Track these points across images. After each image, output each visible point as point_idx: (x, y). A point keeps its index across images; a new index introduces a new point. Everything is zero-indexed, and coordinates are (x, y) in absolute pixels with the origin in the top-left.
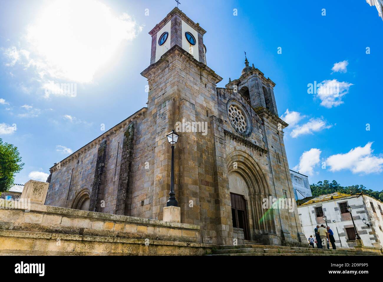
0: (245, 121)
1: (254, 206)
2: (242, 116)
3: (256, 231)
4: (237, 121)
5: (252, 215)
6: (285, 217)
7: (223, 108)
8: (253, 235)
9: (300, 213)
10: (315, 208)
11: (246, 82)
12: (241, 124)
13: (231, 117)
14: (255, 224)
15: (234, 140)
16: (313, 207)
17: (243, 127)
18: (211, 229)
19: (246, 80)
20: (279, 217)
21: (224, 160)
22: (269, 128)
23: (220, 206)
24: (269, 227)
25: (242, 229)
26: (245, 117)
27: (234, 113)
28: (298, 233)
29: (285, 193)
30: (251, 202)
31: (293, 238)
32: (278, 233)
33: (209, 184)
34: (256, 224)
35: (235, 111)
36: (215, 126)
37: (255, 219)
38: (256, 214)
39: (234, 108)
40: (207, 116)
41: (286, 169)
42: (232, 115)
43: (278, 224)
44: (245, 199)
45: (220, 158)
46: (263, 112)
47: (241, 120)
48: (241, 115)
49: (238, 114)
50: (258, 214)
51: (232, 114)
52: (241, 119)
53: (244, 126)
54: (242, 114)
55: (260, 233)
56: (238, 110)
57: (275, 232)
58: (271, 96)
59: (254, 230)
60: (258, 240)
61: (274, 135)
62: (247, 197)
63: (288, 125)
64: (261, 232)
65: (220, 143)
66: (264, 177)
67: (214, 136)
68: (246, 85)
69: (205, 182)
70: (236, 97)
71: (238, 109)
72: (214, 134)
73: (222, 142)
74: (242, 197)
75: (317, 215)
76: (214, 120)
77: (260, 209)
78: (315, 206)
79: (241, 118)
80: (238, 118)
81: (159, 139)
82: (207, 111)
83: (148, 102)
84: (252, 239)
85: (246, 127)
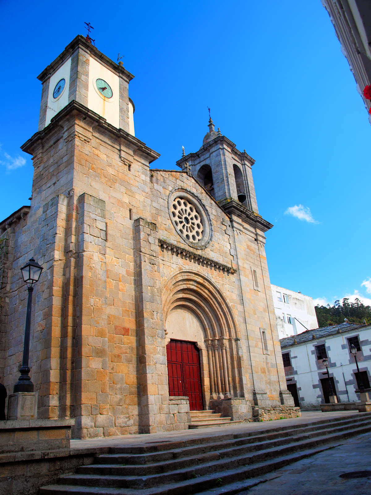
0: (201, 222)
1: (212, 357)
2: (197, 214)
3: (215, 396)
4: (188, 223)
5: (210, 371)
6: (261, 370)
7: (162, 203)
8: (210, 402)
9: (296, 356)
10: (316, 347)
11: (207, 158)
12: (193, 228)
13: (177, 217)
14: (213, 383)
15: (179, 255)
16: (313, 345)
17: (197, 233)
18: (132, 404)
19: (207, 155)
20: (251, 371)
21: (157, 290)
22: (241, 233)
23: (147, 366)
24: (235, 388)
25: (187, 398)
26: (201, 216)
27: (182, 210)
28: (280, 391)
29: (263, 332)
30: (208, 351)
31: (272, 398)
32: (248, 396)
33: (129, 333)
34: (215, 385)
35: (183, 206)
36: (142, 235)
37: (214, 377)
38: (215, 370)
39: (182, 201)
40: (130, 219)
41: (267, 296)
42: (177, 214)
43: (248, 382)
44: (198, 348)
45: (149, 288)
46: (231, 207)
47: (195, 221)
48: (194, 213)
49: (189, 210)
50: (218, 369)
51: (179, 212)
52: (195, 219)
53: (200, 231)
54: (197, 212)
55: (220, 398)
56: (189, 206)
57: (242, 396)
58: (247, 180)
59: (211, 394)
60: (217, 408)
61: (249, 243)
62: (202, 344)
63: (273, 226)
64: (222, 396)
65: (150, 263)
66: (230, 312)
67: (141, 252)
68: (207, 162)
69: (122, 330)
70: (185, 185)
71: (190, 203)
72: (140, 250)
73: (153, 262)
74: (194, 344)
75: (318, 356)
76: (140, 226)
77: (222, 361)
78: (316, 343)
79: (194, 217)
80: (189, 218)
81: (43, 263)
82: (130, 210)
83: (32, 195)
84: (207, 408)
85: (202, 232)
